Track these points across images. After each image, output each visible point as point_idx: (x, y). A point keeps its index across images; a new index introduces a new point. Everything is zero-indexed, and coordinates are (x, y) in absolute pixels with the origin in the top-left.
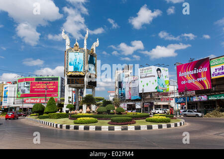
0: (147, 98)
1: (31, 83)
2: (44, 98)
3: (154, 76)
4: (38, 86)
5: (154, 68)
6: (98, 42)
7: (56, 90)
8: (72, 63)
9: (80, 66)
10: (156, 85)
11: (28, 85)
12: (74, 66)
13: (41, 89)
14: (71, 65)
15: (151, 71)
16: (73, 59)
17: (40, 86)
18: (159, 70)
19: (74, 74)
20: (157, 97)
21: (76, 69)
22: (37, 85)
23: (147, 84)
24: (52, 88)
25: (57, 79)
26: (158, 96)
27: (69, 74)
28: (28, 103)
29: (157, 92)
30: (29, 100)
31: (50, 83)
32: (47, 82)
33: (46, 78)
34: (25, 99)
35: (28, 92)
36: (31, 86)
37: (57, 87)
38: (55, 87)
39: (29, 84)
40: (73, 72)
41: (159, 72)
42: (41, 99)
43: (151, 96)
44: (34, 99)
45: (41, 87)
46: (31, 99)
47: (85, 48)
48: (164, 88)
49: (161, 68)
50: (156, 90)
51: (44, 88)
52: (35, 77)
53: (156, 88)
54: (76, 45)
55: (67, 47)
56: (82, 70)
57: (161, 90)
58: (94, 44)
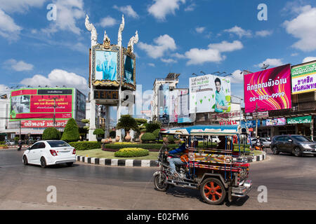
0: (200, 120)
1: (32, 96)
2: (52, 119)
3: (212, 90)
4: (43, 102)
5: (212, 78)
6: (137, 36)
7: (68, 108)
8: (101, 68)
9: (112, 72)
10: (214, 102)
11: (27, 100)
13: (47, 106)
14: (99, 70)
15: (207, 82)
16: (102, 62)
17: (45, 102)
18: (218, 80)
19: (103, 84)
20: (213, 120)
21: (106, 77)
22: (40, 100)
23: (201, 101)
24: (63, 106)
25: (70, 92)
26: (216, 119)
27: (97, 84)
28: (28, 127)
29: (215, 112)
30: (29, 123)
31: (59, 97)
32: (56, 97)
33: (53, 90)
34: (23, 120)
35: (27, 111)
36: (32, 102)
37: (70, 103)
38: (67, 103)
39: (28, 98)
41: (218, 83)
42: (46, 122)
43: (206, 118)
44: (37, 122)
45: (47, 103)
46: (33, 122)
48: (224, 107)
49: (221, 78)
50: (213, 110)
51: (51, 106)
52: (38, 89)
53: (213, 107)
54: (107, 40)
55: (94, 44)
56: (116, 79)
57: (220, 110)
58: (132, 39)
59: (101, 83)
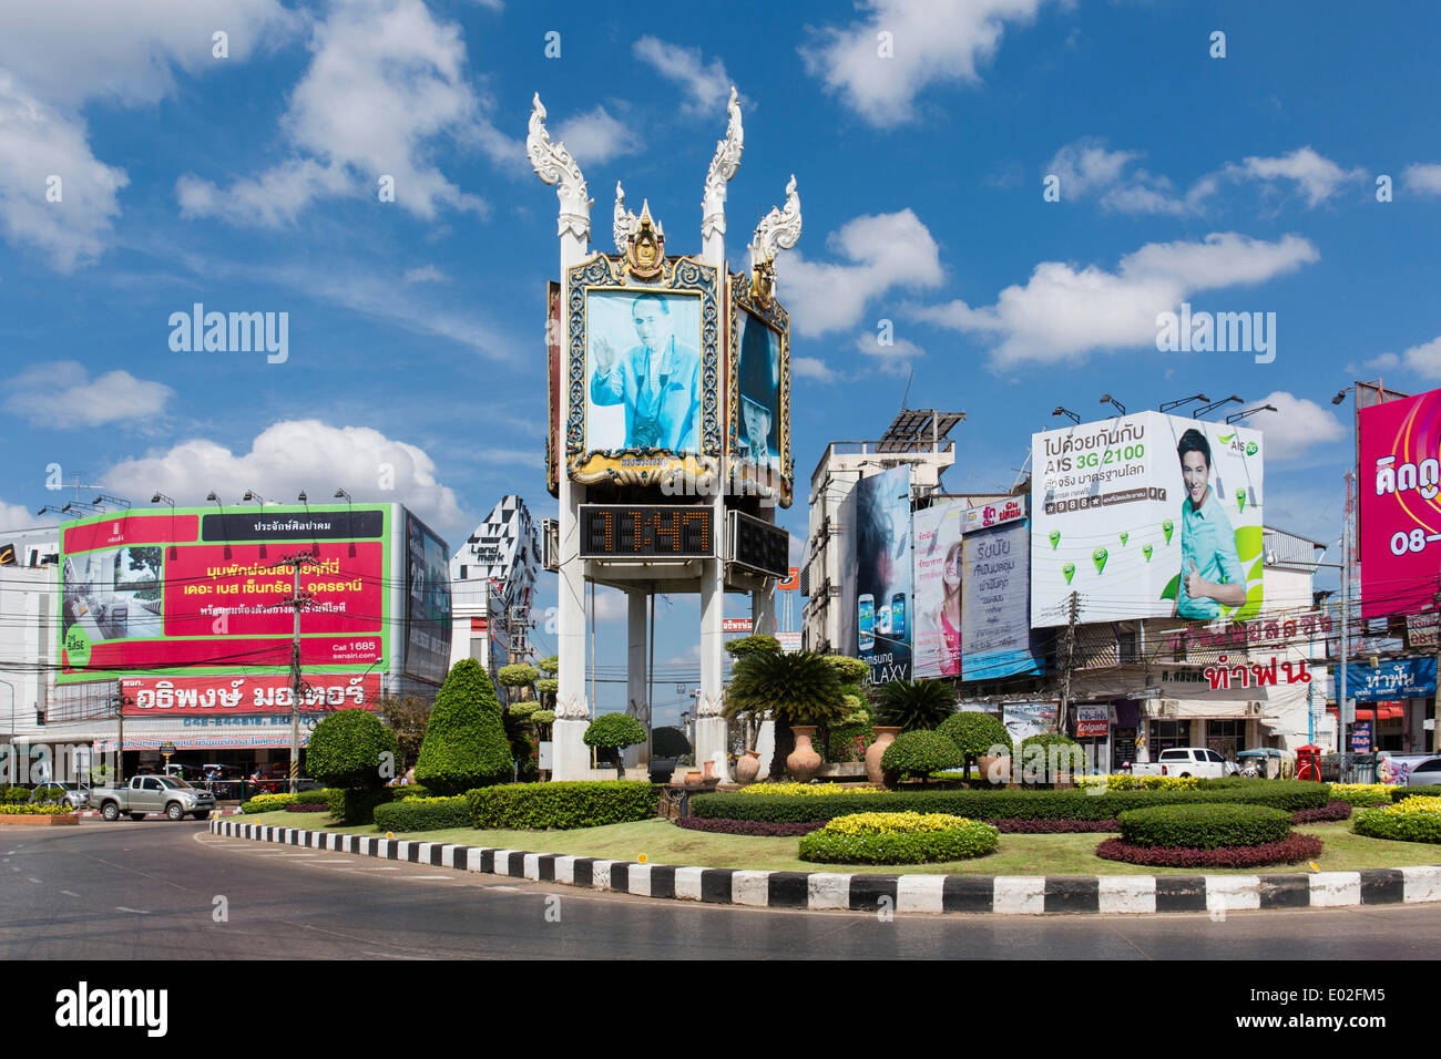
0: (1094, 663)
1: (173, 553)
2: (284, 671)
3: (1160, 495)
4: (227, 580)
5: (1160, 431)
6: (793, 205)
7: (364, 613)
8: (615, 384)
9: (678, 407)
10: (1171, 563)
11: (147, 573)
12: (634, 413)
13: (252, 600)
14: (602, 397)
15: (1137, 452)
16: (622, 355)
17: (241, 579)
18: (1193, 442)
19: (629, 471)
20: (1169, 662)
21: (646, 436)
22: (214, 572)
23: (1101, 559)
24: (336, 598)
26: (1180, 653)
27: (595, 472)
28: (157, 714)
29: (1178, 618)
30: (161, 689)
31: (316, 554)
32: (304, 550)
33: (284, 518)
34: (130, 678)
35: (147, 628)
36: (175, 582)
37: (374, 582)
38: (355, 586)
39: (155, 563)
40: (622, 454)
41: (1194, 458)
42: (251, 682)
43: (1130, 651)
44: (201, 685)
45: (250, 587)
46: (181, 684)
47: (713, 253)
48: (1225, 591)
49: (1213, 431)
50: (1166, 609)
51: (271, 599)
52: (203, 511)
53: (1170, 592)
54: (646, 233)
55: (573, 254)
56: (695, 443)
57: (1202, 605)
58: (769, 223)
59: (617, 467)
